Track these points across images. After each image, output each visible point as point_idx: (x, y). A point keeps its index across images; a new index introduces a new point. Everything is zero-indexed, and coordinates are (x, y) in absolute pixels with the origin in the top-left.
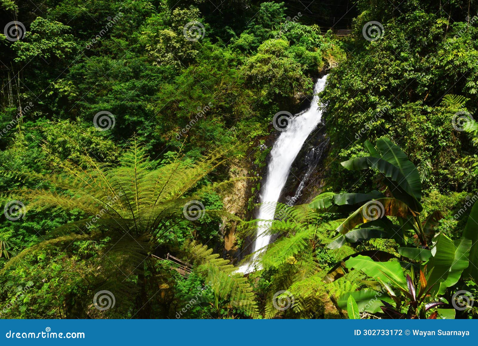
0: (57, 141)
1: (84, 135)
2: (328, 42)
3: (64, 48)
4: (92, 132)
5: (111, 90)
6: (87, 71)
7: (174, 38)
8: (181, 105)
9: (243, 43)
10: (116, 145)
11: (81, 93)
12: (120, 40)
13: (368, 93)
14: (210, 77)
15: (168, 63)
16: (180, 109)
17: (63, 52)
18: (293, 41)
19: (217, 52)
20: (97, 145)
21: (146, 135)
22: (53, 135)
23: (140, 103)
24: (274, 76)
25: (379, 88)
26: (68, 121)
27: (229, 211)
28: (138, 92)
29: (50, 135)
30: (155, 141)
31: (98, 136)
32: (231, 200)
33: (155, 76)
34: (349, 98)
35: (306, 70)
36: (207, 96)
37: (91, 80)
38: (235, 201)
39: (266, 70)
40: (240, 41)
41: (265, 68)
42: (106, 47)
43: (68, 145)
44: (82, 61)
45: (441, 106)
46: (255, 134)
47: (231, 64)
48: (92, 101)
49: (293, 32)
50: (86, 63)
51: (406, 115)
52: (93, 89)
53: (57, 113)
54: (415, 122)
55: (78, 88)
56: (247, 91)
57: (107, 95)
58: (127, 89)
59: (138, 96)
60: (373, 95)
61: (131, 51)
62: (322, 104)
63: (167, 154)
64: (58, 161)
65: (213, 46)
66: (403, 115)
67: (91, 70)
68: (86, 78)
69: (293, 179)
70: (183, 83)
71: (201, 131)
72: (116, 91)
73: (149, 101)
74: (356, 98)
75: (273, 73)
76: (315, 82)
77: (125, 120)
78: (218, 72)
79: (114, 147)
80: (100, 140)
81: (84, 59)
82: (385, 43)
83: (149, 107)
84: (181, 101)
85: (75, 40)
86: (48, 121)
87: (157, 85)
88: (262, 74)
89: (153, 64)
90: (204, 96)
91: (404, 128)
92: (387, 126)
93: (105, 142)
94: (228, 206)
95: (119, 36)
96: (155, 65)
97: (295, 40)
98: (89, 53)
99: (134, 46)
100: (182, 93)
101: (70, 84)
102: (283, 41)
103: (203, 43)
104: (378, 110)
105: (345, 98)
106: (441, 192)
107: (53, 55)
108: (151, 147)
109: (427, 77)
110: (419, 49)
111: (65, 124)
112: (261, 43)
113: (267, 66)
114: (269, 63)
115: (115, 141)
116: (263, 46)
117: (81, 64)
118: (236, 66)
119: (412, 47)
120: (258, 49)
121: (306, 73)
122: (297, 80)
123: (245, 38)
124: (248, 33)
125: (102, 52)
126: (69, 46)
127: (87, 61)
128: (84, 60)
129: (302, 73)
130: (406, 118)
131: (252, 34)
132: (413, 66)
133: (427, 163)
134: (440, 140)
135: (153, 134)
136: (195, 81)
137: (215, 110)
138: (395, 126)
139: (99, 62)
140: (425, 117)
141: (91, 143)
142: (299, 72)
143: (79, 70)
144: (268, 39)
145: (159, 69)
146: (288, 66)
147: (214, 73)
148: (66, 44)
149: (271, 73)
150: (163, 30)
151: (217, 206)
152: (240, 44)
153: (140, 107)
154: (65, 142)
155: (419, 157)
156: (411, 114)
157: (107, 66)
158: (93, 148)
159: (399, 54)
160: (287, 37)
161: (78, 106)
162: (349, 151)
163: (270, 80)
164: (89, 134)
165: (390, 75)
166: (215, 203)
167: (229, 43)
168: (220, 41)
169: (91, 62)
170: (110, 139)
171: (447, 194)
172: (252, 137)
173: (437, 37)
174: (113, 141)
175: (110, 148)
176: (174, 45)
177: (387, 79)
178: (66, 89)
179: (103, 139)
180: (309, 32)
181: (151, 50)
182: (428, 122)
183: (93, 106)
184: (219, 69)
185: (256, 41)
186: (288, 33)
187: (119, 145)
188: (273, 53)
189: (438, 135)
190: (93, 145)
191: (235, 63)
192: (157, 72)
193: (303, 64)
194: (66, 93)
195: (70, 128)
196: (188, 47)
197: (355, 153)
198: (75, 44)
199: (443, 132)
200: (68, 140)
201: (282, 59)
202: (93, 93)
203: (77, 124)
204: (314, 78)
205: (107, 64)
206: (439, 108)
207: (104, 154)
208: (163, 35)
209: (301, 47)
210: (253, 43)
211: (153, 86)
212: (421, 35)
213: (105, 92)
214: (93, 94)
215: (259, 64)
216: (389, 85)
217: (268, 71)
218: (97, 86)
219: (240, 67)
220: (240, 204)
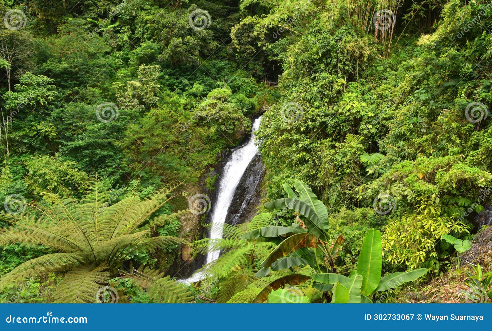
0: (38, 174)
1: (61, 168)
2: (262, 91)
3: (47, 96)
4: (68, 165)
5: (85, 130)
6: (66, 115)
7: (139, 87)
8: (144, 141)
9: (196, 91)
10: (88, 176)
11: (60, 132)
12: (94, 89)
13: (292, 132)
14: (168, 118)
15: (134, 107)
16: (143, 144)
17: (46, 99)
18: (235, 90)
19: (174, 98)
20: (72, 176)
21: (114, 166)
22: (35, 168)
23: (110, 140)
24: (221, 117)
25: (300, 128)
26: (47, 156)
27: (185, 227)
28: (108, 131)
29: (32, 168)
30: (122, 171)
31: (73, 169)
32: (187, 218)
33: (123, 118)
34: (278, 136)
35: (245, 112)
36: (166, 133)
37: (69, 122)
38: (190, 219)
39: (214, 113)
40: (193, 90)
41: (214, 111)
42: (83, 95)
43: (47, 177)
44: (62, 106)
45: (345, 142)
46: (206, 163)
47: (186, 107)
48: (70, 139)
49: (234, 83)
50: (66, 108)
51: (321, 149)
52: (70, 129)
53: (39, 149)
54: (327, 155)
55: (58, 128)
56: (199, 129)
57: (82, 134)
58: (100, 129)
59: (108, 134)
60: (296, 134)
61: (103, 97)
62: (258, 140)
63: (132, 182)
64: (38, 190)
65: (172, 93)
66: (319, 149)
67: (69, 113)
68: (64, 120)
69: (237, 199)
70: (146, 123)
71: (161, 162)
72: (90, 131)
73: (117, 139)
74: (283, 136)
75: (220, 115)
76: (253, 121)
77: (97, 154)
78: (175, 114)
79: (87, 177)
80: (75, 172)
81: (64, 104)
82: (302, 95)
83: (118, 143)
84: (144, 138)
85: (58, 90)
86: (31, 157)
87: (124, 125)
88: (211, 115)
89: (122, 108)
90: (163, 133)
91: (320, 158)
92: (307, 158)
93: (79, 174)
94: (184, 224)
95: (93, 86)
96: (123, 109)
97: (236, 89)
98: (68, 100)
99: (106, 94)
100: (145, 131)
101: (51, 126)
102: (227, 90)
103: (163, 91)
104: (300, 145)
105: (275, 136)
106: (348, 208)
107: (38, 102)
108: (119, 176)
109: (334, 120)
110: (327, 100)
111: (46, 158)
112: (210, 91)
113: (215, 109)
114: (216, 107)
115: (88, 172)
116: (211, 94)
117: (61, 109)
118: (190, 109)
119: (322, 98)
120: (208, 96)
121: (246, 114)
122: (239, 120)
123: (198, 87)
124: (200, 84)
125: (79, 99)
126: (51, 95)
127: (66, 106)
128: (64, 106)
129: (242, 114)
130: (320, 151)
131: (203, 84)
132: (324, 113)
133: (338, 186)
134: (345, 168)
135: (120, 166)
136: (156, 122)
137: (173, 145)
138: (313, 157)
139: (76, 107)
140: (334, 151)
141: (67, 174)
142: (240, 114)
143: (59, 114)
144: (215, 88)
145: (126, 112)
146: (231, 110)
147: (172, 115)
148: (49, 93)
149: (218, 115)
150: (131, 81)
151: (175, 225)
152: (193, 92)
153: (109, 143)
154: (45, 174)
155: (332, 182)
156: (324, 149)
157: (83, 110)
158: (69, 178)
159: (313, 103)
160: (230, 87)
161: (58, 144)
162: (279, 178)
163: (218, 120)
164: (66, 166)
165: (307, 118)
166: (173, 223)
167: (185, 91)
168: (178, 90)
169: (70, 108)
170: (84, 171)
171: (352, 209)
172: (204, 166)
173: (339, 92)
174: (86, 172)
175: (84, 179)
176: (139, 93)
177: (306, 122)
178: (47, 129)
179: (78, 171)
180: (248, 83)
181: (120, 97)
182: (337, 155)
183: (69, 143)
184: (175, 111)
185: (206, 90)
186: (231, 84)
187: (91, 176)
188: (220, 99)
189: (344, 164)
190: (69, 176)
191: (189, 107)
192: (125, 115)
193: (243, 108)
194: (47, 133)
195: (49, 161)
196: (151, 95)
197: (284, 179)
198: (57, 93)
199: (347, 162)
200: (47, 172)
201: (227, 104)
202: (69, 132)
203: (55, 159)
204: (252, 119)
205: (83, 108)
206: (343, 144)
207: (78, 183)
208: (130, 85)
209: (241, 95)
210: (204, 91)
211: (121, 126)
212: (327, 90)
213: (80, 131)
214: (70, 134)
215: (208, 108)
216: (307, 127)
217: (215, 114)
218: (74, 126)
219: (193, 110)
220: (194, 221)
